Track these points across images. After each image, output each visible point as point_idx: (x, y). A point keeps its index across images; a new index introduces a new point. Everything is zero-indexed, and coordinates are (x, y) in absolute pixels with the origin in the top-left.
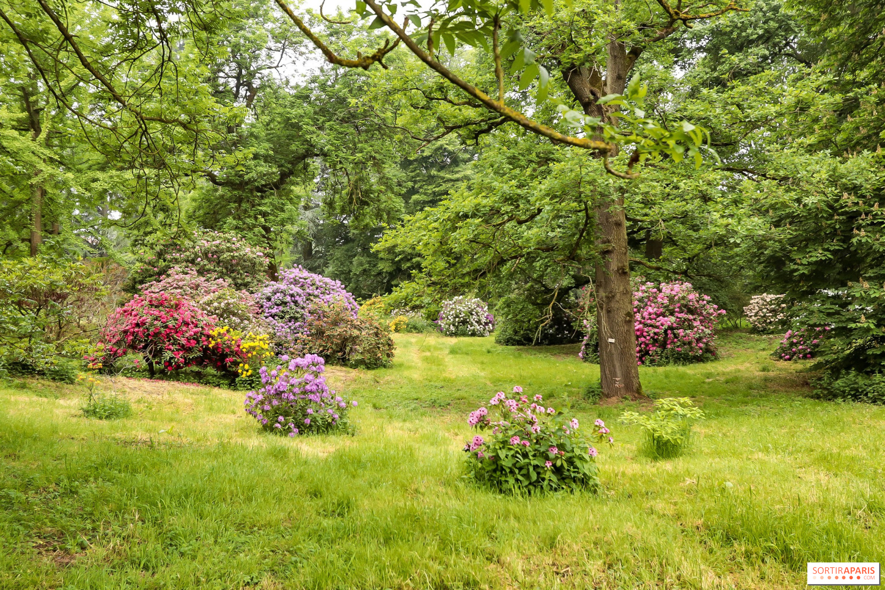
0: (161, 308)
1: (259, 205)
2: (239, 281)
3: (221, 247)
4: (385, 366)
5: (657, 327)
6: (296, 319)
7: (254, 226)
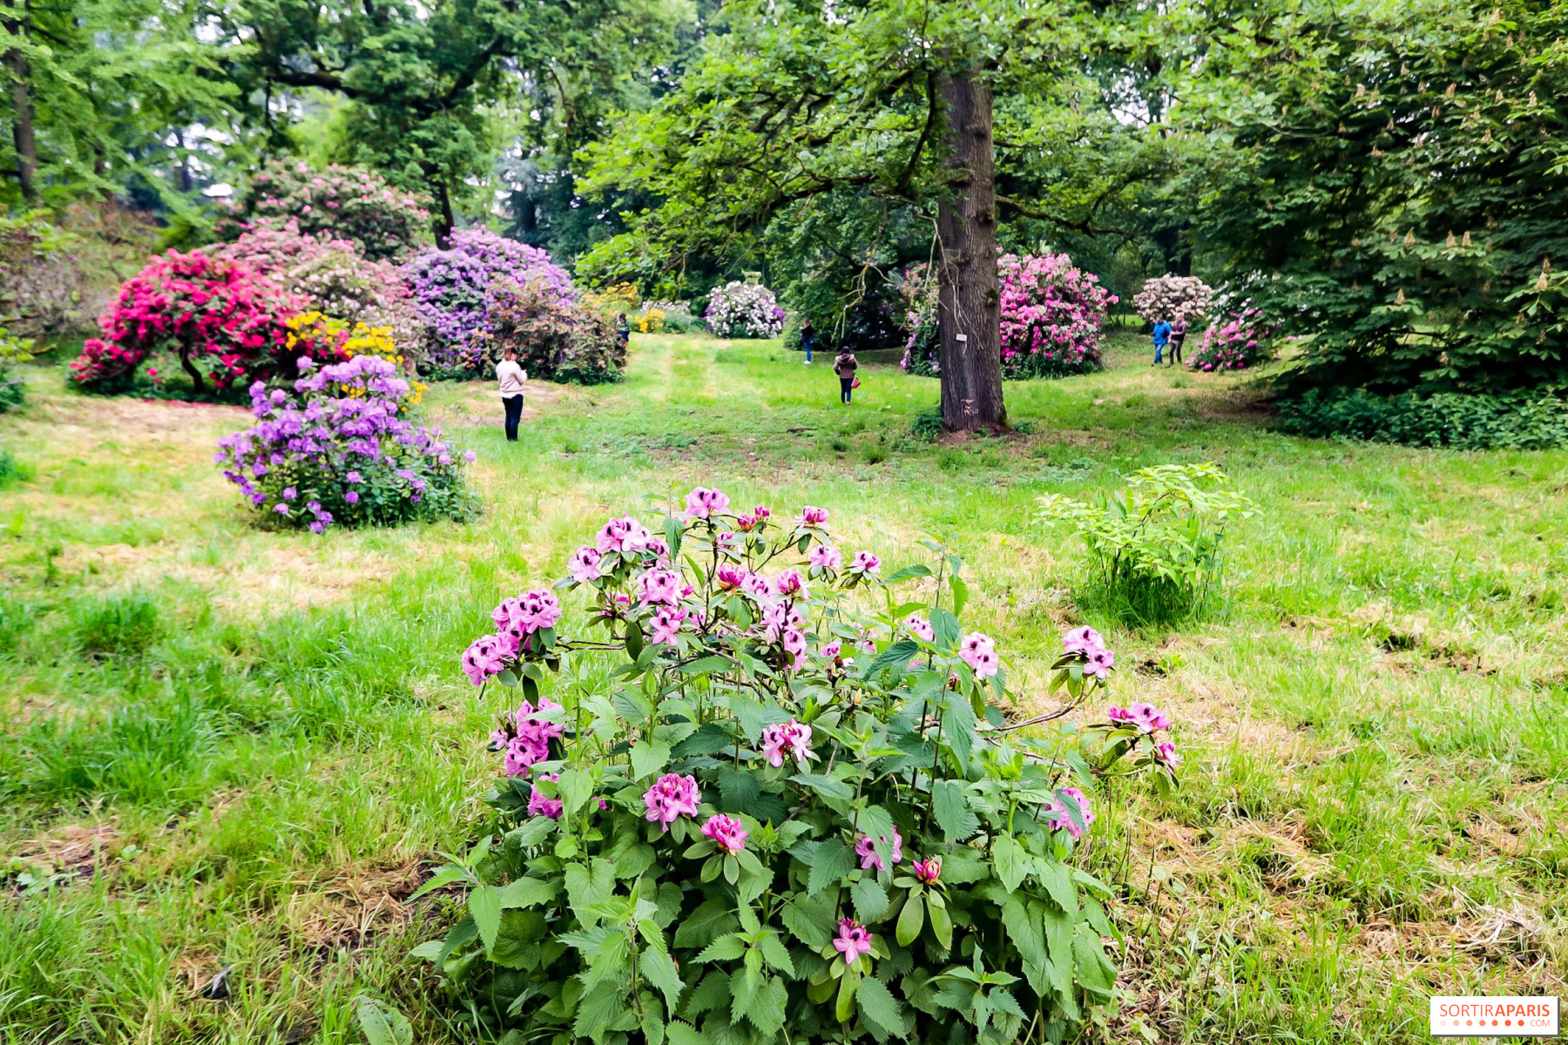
0: (194, 280)
1: (416, 128)
2: (377, 245)
3: (344, 189)
4: (611, 380)
5: (1018, 322)
6: (470, 307)
7: (407, 161)
